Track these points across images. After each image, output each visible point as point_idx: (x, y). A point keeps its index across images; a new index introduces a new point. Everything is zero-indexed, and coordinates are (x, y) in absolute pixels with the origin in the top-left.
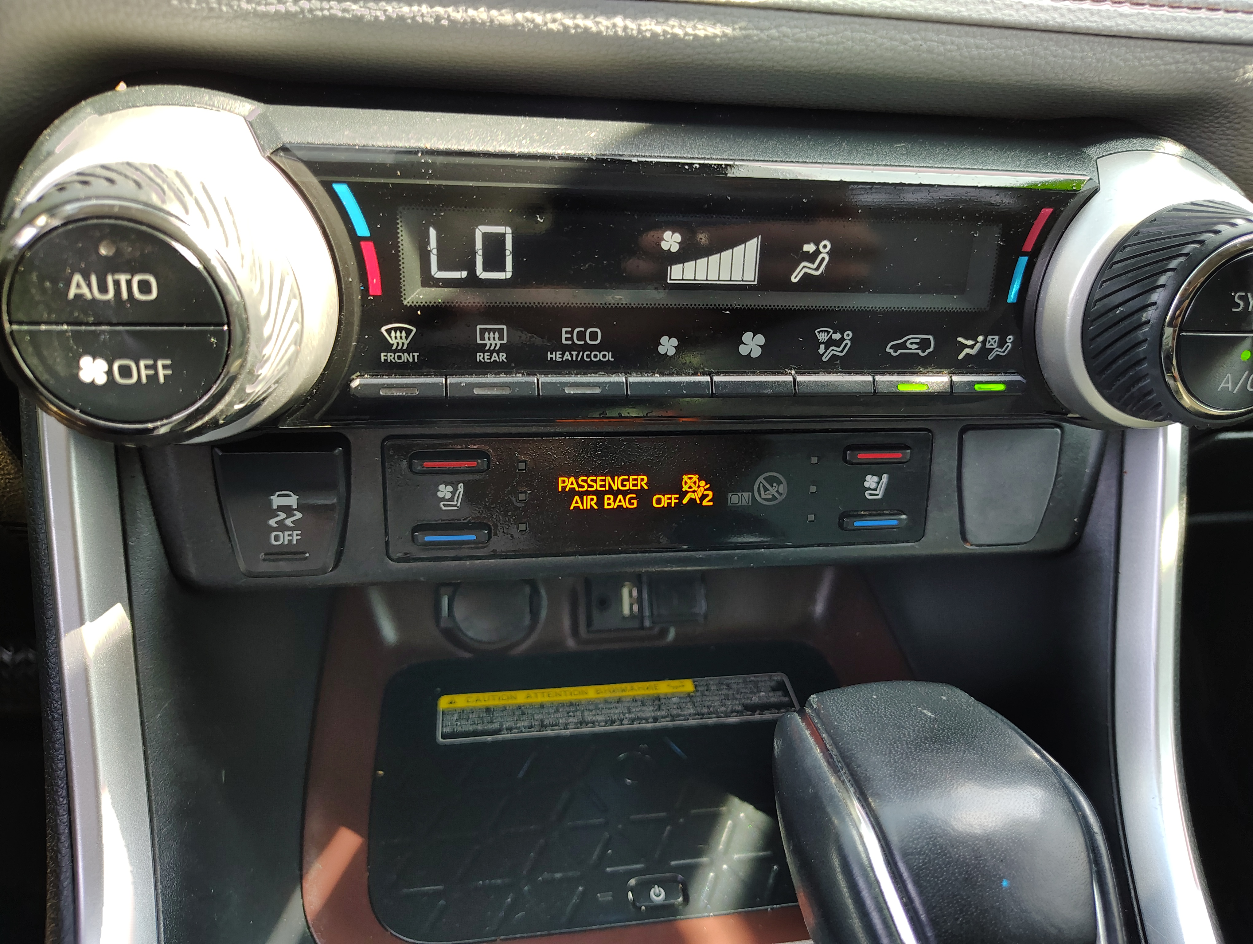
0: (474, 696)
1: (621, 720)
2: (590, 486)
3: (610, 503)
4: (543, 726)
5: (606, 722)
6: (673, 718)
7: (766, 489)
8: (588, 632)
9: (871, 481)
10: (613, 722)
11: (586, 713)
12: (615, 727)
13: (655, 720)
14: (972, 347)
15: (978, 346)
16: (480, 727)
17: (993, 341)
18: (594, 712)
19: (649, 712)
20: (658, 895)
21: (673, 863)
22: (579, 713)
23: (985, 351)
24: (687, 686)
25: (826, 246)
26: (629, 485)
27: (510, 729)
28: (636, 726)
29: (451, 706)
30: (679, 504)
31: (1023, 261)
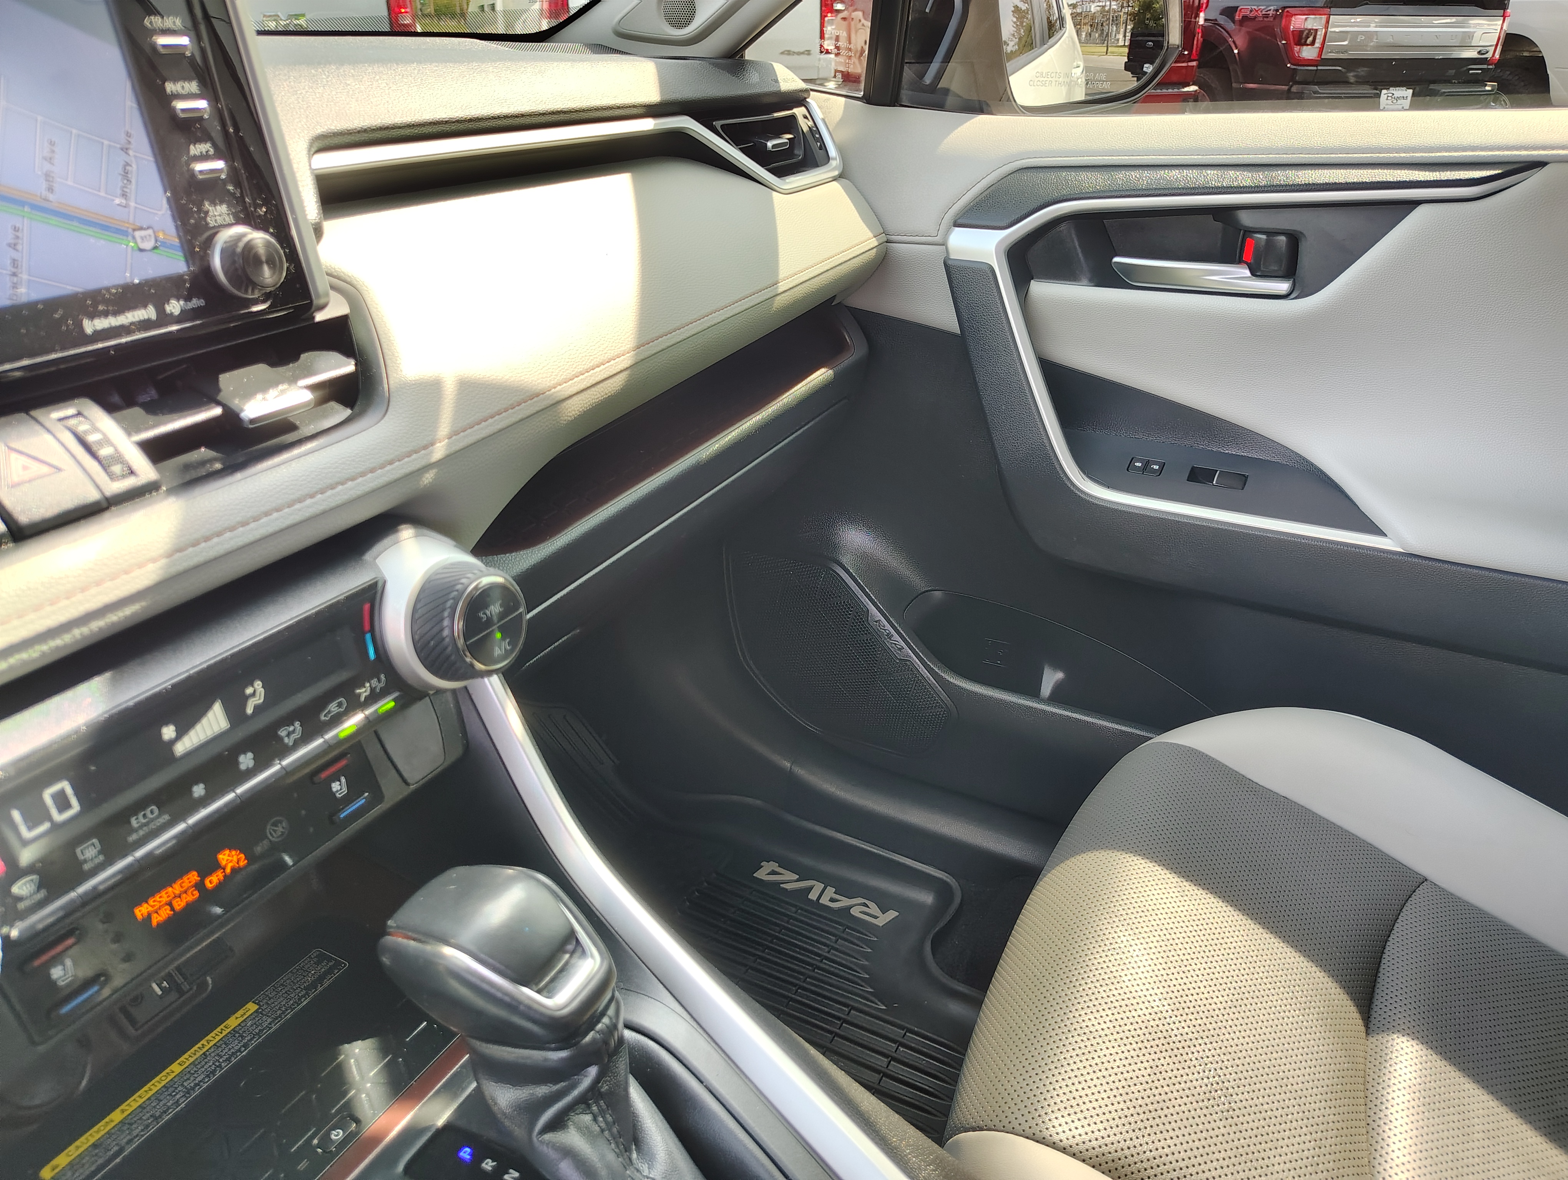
0: (72, 1148)
1: (220, 1066)
2: (160, 902)
3: (179, 905)
4: (156, 1119)
5: (208, 1076)
6: (258, 1035)
7: (275, 831)
8: (136, 1030)
9: (335, 786)
10: (213, 1072)
11: (185, 1084)
12: (218, 1074)
13: (245, 1046)
14: (365, 691)
15: (369, 688)
16: (100, 1161)
17: (374, 682)
18: (192, 1079)
19: (236, 1045)
20: (337, 1135)
21: (333, 1111)
22: (180, 1088)
23: (373, 690)
24: (252, 1007)
25: (258, 684)
26: (186, 885)
27: (130, 1142)
28: (234, 1060)
29: (57, 1171)
30: (225, 876)
31: (368, 636)
